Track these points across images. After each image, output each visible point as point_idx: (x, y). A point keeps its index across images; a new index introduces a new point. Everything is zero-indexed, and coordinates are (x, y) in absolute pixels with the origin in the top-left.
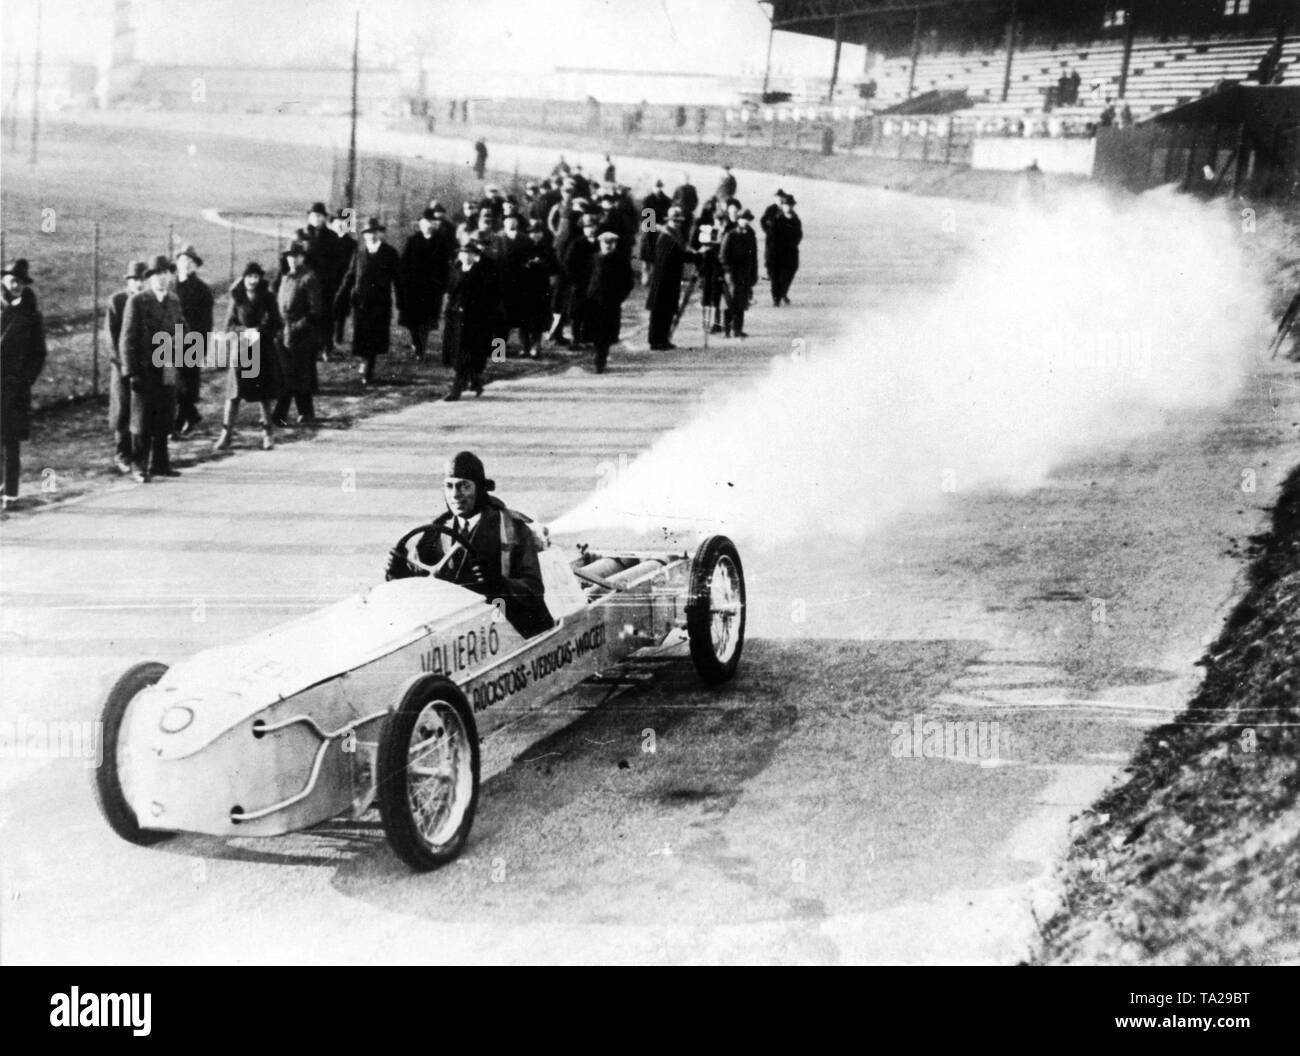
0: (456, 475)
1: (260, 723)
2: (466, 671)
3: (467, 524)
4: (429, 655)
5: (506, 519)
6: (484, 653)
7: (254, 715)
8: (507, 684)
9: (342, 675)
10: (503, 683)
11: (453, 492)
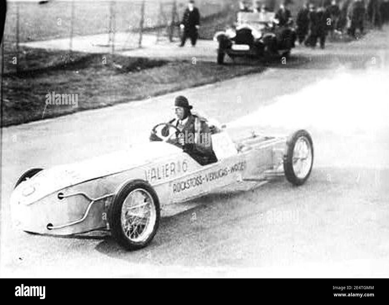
0: (176, 105)
1: (61, 194)
2: (168, 178)
3: (182, 123)
4: (149, 171)
5: (197, 120)
6: (179, 171)
7: (58, 191)
8: (192, 183)
9: (102, 177)
10: (189, 182)
11: (175, 111)
